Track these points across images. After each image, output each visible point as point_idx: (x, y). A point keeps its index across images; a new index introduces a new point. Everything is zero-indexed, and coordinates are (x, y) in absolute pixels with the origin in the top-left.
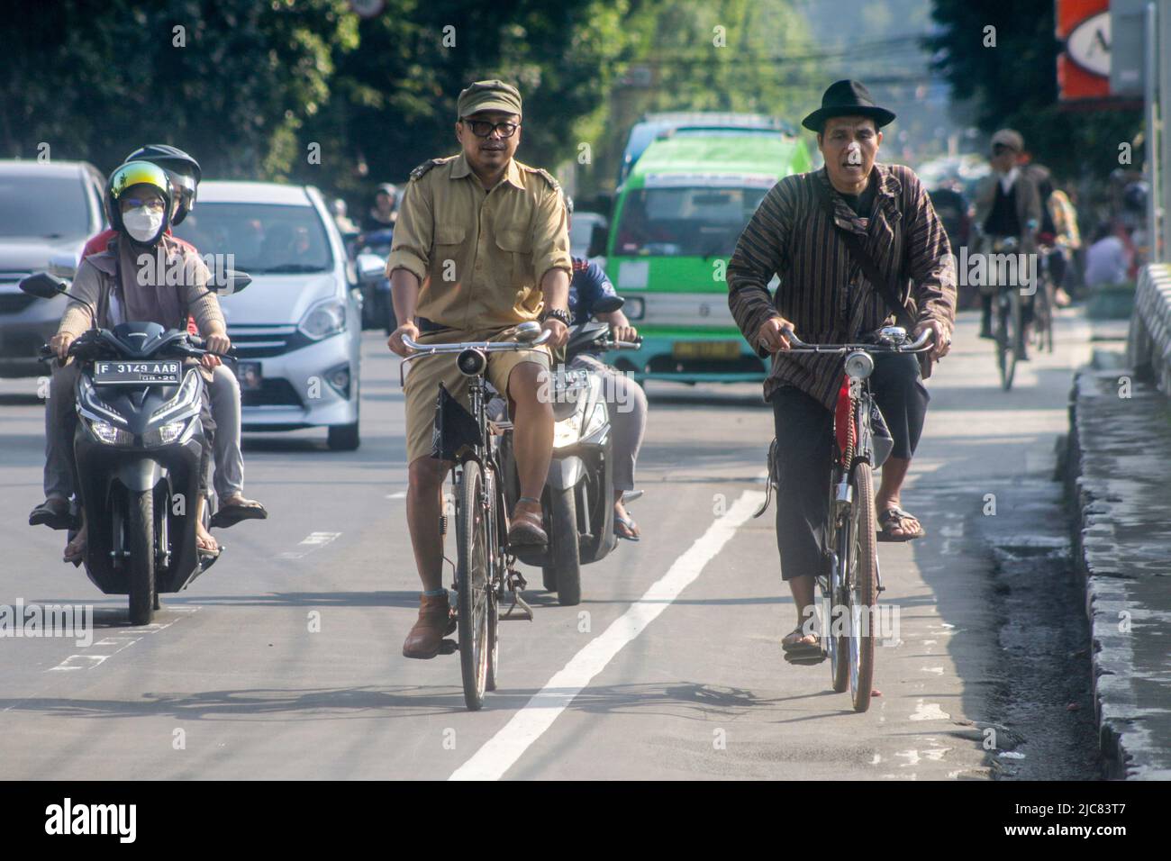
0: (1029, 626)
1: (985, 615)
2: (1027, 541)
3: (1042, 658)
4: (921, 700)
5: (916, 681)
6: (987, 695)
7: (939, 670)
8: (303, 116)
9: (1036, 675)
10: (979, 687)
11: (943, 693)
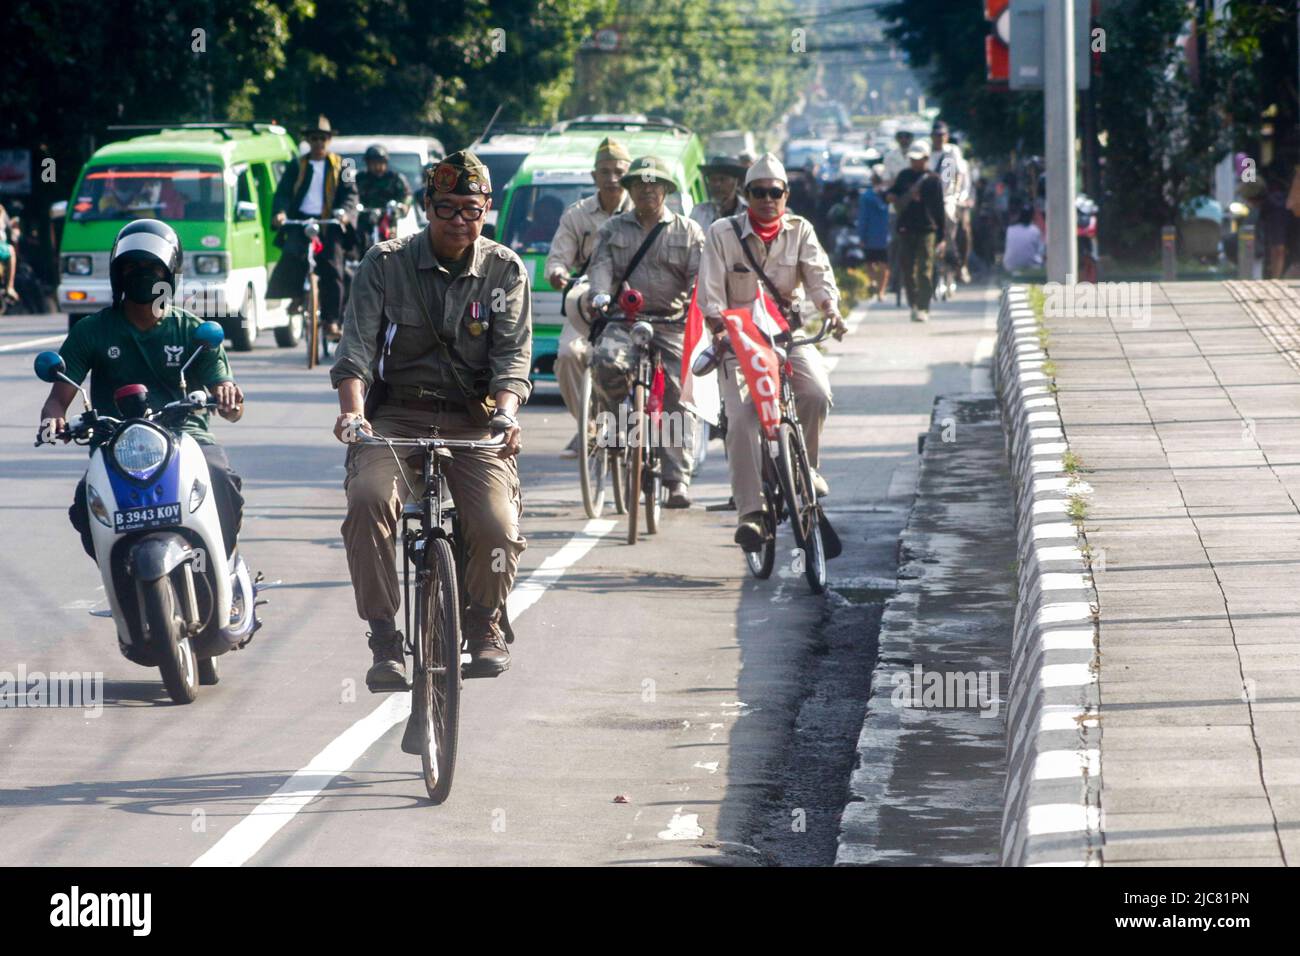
0: (834, 697)
1: (788, 687)
2: (867, 584)
3: (834, 744)
4: (679, 809)
5: (682, 782)
6: (755, 799)
7: (712, 766)
8: (260, 82)
9: (821, 768)
10: (747, 791)
11: (708, 799)
